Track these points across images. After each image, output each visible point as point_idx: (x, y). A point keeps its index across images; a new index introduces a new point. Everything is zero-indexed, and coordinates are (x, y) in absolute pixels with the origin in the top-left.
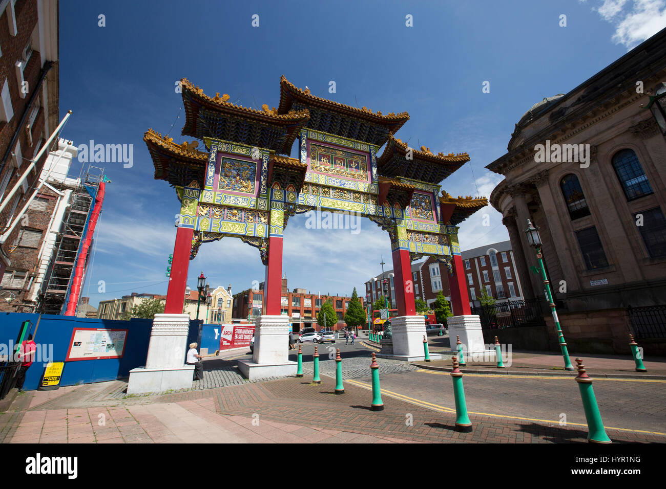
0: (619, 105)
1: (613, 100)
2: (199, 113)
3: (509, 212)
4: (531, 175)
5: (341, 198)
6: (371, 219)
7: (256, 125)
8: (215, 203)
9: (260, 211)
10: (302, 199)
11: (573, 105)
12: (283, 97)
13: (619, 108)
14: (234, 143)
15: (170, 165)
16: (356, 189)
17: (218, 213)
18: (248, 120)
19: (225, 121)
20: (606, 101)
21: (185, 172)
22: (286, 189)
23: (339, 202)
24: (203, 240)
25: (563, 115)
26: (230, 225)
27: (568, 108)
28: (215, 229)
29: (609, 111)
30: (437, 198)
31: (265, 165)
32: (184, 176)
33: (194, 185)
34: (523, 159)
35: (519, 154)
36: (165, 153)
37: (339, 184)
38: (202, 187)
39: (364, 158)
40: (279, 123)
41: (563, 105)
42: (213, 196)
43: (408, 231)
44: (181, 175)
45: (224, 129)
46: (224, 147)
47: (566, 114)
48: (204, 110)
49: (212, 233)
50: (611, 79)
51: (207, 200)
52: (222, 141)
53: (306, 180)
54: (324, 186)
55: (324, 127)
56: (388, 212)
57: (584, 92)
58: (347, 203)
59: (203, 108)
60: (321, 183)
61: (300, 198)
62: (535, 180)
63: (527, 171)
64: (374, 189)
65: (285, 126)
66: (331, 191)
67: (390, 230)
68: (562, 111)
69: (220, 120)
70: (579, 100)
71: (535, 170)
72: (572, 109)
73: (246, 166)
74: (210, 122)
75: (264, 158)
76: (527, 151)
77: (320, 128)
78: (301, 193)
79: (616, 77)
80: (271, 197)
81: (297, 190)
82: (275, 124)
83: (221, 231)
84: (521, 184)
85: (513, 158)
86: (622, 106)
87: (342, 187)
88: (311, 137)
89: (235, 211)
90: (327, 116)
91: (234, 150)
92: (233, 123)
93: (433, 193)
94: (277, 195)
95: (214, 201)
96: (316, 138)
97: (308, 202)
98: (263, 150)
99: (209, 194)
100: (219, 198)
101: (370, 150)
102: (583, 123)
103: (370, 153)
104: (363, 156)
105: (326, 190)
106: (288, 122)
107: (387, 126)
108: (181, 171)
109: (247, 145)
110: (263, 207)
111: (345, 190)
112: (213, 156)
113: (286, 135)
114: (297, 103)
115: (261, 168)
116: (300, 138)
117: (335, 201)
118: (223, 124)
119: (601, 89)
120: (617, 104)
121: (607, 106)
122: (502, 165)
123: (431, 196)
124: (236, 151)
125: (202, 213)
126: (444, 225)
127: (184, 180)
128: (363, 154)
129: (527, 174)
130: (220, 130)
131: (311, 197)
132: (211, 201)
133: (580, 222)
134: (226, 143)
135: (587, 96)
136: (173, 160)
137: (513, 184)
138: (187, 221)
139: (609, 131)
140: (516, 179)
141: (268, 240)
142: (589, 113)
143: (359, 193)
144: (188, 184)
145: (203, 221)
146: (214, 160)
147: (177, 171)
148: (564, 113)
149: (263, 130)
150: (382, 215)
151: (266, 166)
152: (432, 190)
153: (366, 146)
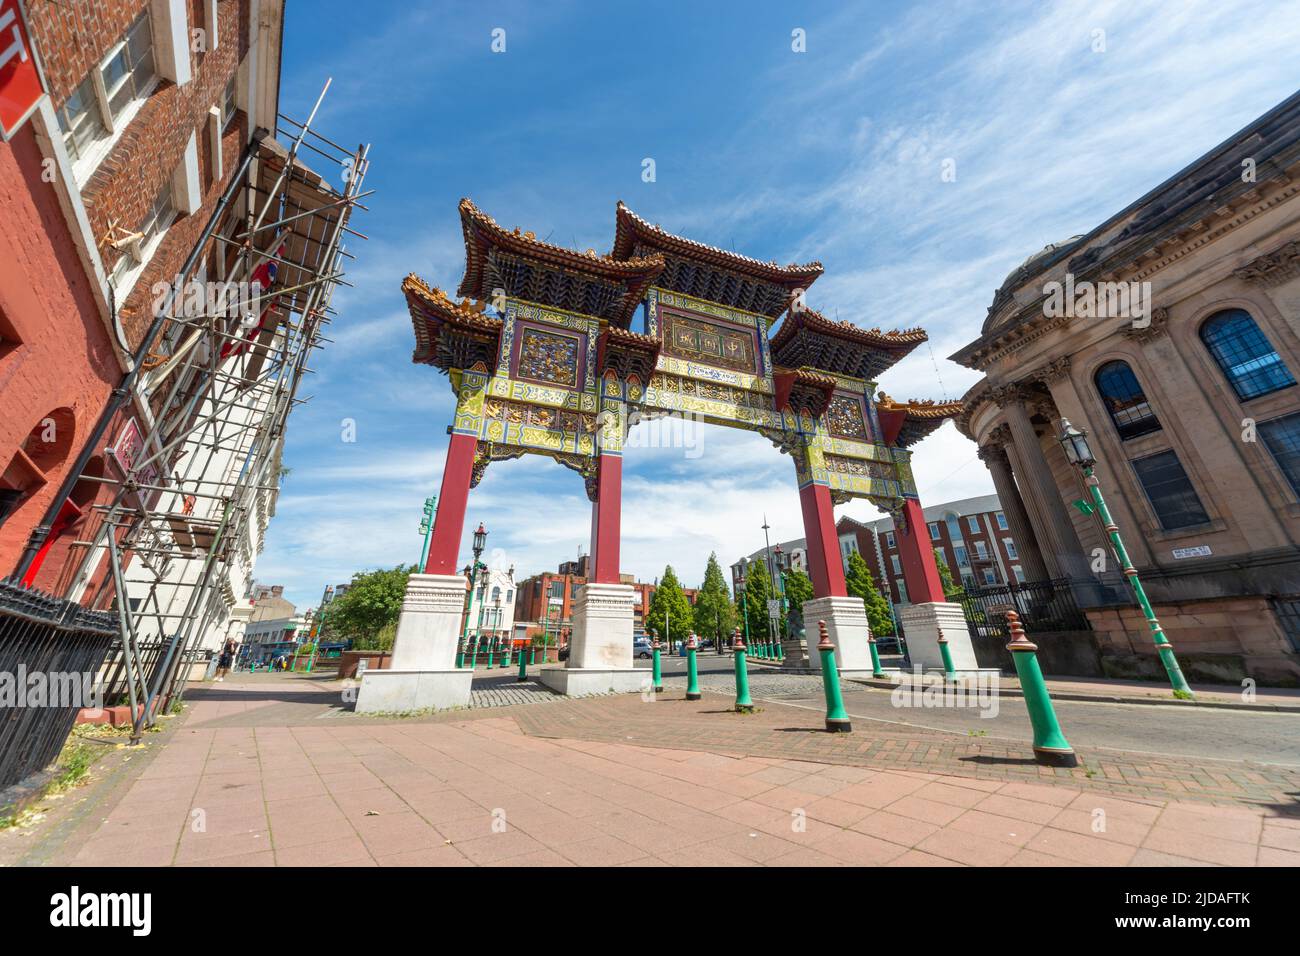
0: (1208, 233)
1: (1198, 225)
2: (488, 254)
3: (992, 436)
4: (1036, 367)
5: (715, 398)
6: (763, 435)
7: (579, 278)
8: (513, 398)
9: (584, 413)
10: (652, 397)
11: (1113, 243)
12: (621, 237)
13: (1210, 238)
14: (542, 306)
15: (442, 334)
16: (737, 384)
17: (516, 415)
18: (566, 270)
19: (529, 269)
20: (1183, 227)
21: (465, 345)
22: (626, 381)
23: (711, 403)
24: (492, 456)
25: (1094, 261)
26: (536, 433)
27: (1104, 248)
28: (511, 440)
29: (1191, 244)
30: (871, 404)
31: (592, 342)
32: (464, 353)
33: (479, 367)
34: (1019, 341)
35: (1012, 333)
36: (435, 313)
37: (710, 375)
38: (492, 373)
39: (749, 336)
40: (616, 276)
41: (1094, 244)
42: (509, 387)
43: (827, 455)
44: (458, 352)
45: (527, 284)
46: (527, 312)
47: (1100, 259)
48: (497, 251)
49: (508, 445)
50: (1190, 191)
51: (500, 392)
52: (524, 302)
53: (658, 367)
54: (686, 379)
55: (685, 286)
56: (791, 422)
57: (1134, 219)
58: (723, 406)
59: (495, 247)
60: (681, 373)
61: (648, 396)
62: (1044, 375)
63: (1027, 362)
64: (766, 386)
65: (624, 281)
66: (698, 387)
67: (795, 451)
68: (1091, 255)
69: (521, 268)
70: (1126, 232)
71: (1044, 357)
72: (1111, 250)
73: (562, 343)
74: (505, 271)
75: (590, 331)
76: (1026, 326)
77: (678, 288)
78: (650, 388)
79: (1199, 186)
80: (603, 390)
81: (643, 382)
82: (610, 277)
83: (522, 443)
84: (1017, 384)
85: (1000, 340)
86: (1217, 234)
87: (715, 380)
88: (663, 301)
89: (545, 413)
90: (689, 268)
91: (542, 317)
92: (542, 274)
93: (865, 395)
94: (612, 389)
95: (511, 394)
96: (672, 303)
97: (661, 402)
98: (589, 319)
99: (502, 384)
100: (519, 390)
101: (758, 325)
102: (1137, 270)
103: (758, 329)
104: (747, 333)
105: (689, 384)
106: (631, 273)
107: (786, 285)
108: (459, 344)
109: (563, 310)
110: (589, 407)
111: (720, 385)
112: (510, 324)
113: (625, 294)
114: (642, 246)
115: (586, 348)
116: (646, 303)
117: (704, 401)
118: (526, 275)
119: (1171, 208)
120: (1205, 231)
121: (1184, 236)
122: (979, 353)
123: (861, 398)
124: (545, 319)
125: (491, 413)
126: (887, 447)
127: (463, 359)
128: (747, 330)
129: (1027, 366)
130: (522, 284)
131: (665, 394)
132: (506, 395)
133: (1140, 443)
134: (530, 306)
135: (1142, 224)
136: (446, 326)
137: (1001, 385)
138: (467, 423)
139: (1192, 280)
140: (1007, 376)
141: (598, 459)
142: (1150, 252)
143: (742, 390)
144: (469, 367)
145: (492, 426)
146: (512, 331)
147: (453, 343)
148: (1097, 257)
149: (589, 286)
150: (781, 428)
151: (593, 344)
152: (861, 391)
153: (752, 318)
